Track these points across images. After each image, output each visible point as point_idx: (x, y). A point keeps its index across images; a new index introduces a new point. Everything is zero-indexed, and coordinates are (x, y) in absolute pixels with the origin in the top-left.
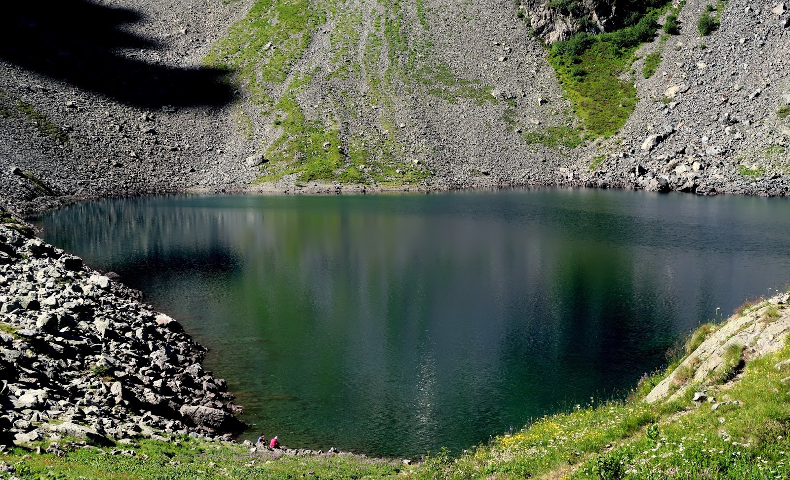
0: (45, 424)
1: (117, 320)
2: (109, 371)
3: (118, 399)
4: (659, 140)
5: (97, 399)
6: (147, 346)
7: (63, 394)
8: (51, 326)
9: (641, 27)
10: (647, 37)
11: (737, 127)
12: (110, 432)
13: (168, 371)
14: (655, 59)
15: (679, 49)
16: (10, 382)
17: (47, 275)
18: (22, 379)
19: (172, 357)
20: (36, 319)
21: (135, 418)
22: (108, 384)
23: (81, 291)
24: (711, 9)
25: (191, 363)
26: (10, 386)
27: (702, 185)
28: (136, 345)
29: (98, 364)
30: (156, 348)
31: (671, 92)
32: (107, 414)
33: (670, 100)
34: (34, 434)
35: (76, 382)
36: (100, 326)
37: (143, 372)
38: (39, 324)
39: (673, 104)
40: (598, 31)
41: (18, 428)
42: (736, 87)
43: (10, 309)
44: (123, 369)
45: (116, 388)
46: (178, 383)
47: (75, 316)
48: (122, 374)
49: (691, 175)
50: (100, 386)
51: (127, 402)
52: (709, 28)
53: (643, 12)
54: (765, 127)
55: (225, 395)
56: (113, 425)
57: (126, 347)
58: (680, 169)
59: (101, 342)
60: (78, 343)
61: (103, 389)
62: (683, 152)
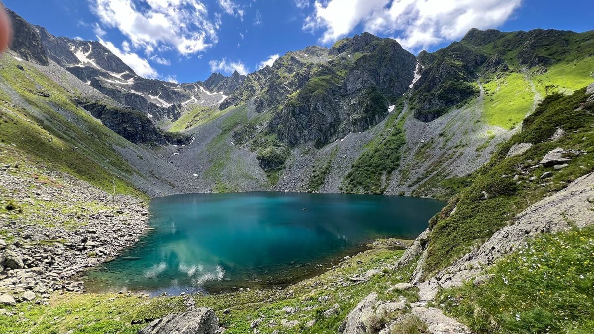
9: (279, 167)
10: (281, 169)
14: (282, 173)
15: (285, 171)
24: (291, 165)
31: (285, 177)
52: (290, 168)
53: (280, 165)
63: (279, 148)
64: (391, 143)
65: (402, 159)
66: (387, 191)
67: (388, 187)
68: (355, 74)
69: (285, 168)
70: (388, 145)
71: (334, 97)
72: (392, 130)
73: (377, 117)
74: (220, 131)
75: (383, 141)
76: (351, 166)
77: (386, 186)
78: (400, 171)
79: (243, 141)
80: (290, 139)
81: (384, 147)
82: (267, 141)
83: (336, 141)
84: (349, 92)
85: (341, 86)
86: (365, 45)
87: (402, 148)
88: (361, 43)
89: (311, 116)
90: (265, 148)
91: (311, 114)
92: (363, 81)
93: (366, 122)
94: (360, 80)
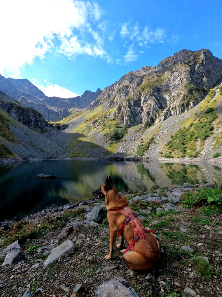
10: (119, 142)
14: (119, 144)
15: (122, 143)
24: (126, 139)
31: (120, 147)
39: (120, 149)
40: (113, 141)
53: (119, 139)
63: (119, 129)
64: (204, 118)
65: (216, 129)
66: (202, 154)
67: (203, 150)
68: (175, 75)
69: (122, 141)
70: (202, 120)
71: (159, 93)
72: (205, 110)
73: (191, 103)
74: (84, 121)
75: (198, 118)
76: (170, 137)
77: (201, 150)
78: (213, 138)
79: (96, 126)
80: (127, 122)
81: (199, 122)
82: (112, 125)
83: (160, 122)
84: (170, 88)
85: (164, 85)
86: (182, 58)
87: (214, 121)
88: (179, 57)
89: (142, 107)
90: (110, 129)
91: (142, 105)
92: (181, 79)
93: (183, 107)
94: (179, 78)
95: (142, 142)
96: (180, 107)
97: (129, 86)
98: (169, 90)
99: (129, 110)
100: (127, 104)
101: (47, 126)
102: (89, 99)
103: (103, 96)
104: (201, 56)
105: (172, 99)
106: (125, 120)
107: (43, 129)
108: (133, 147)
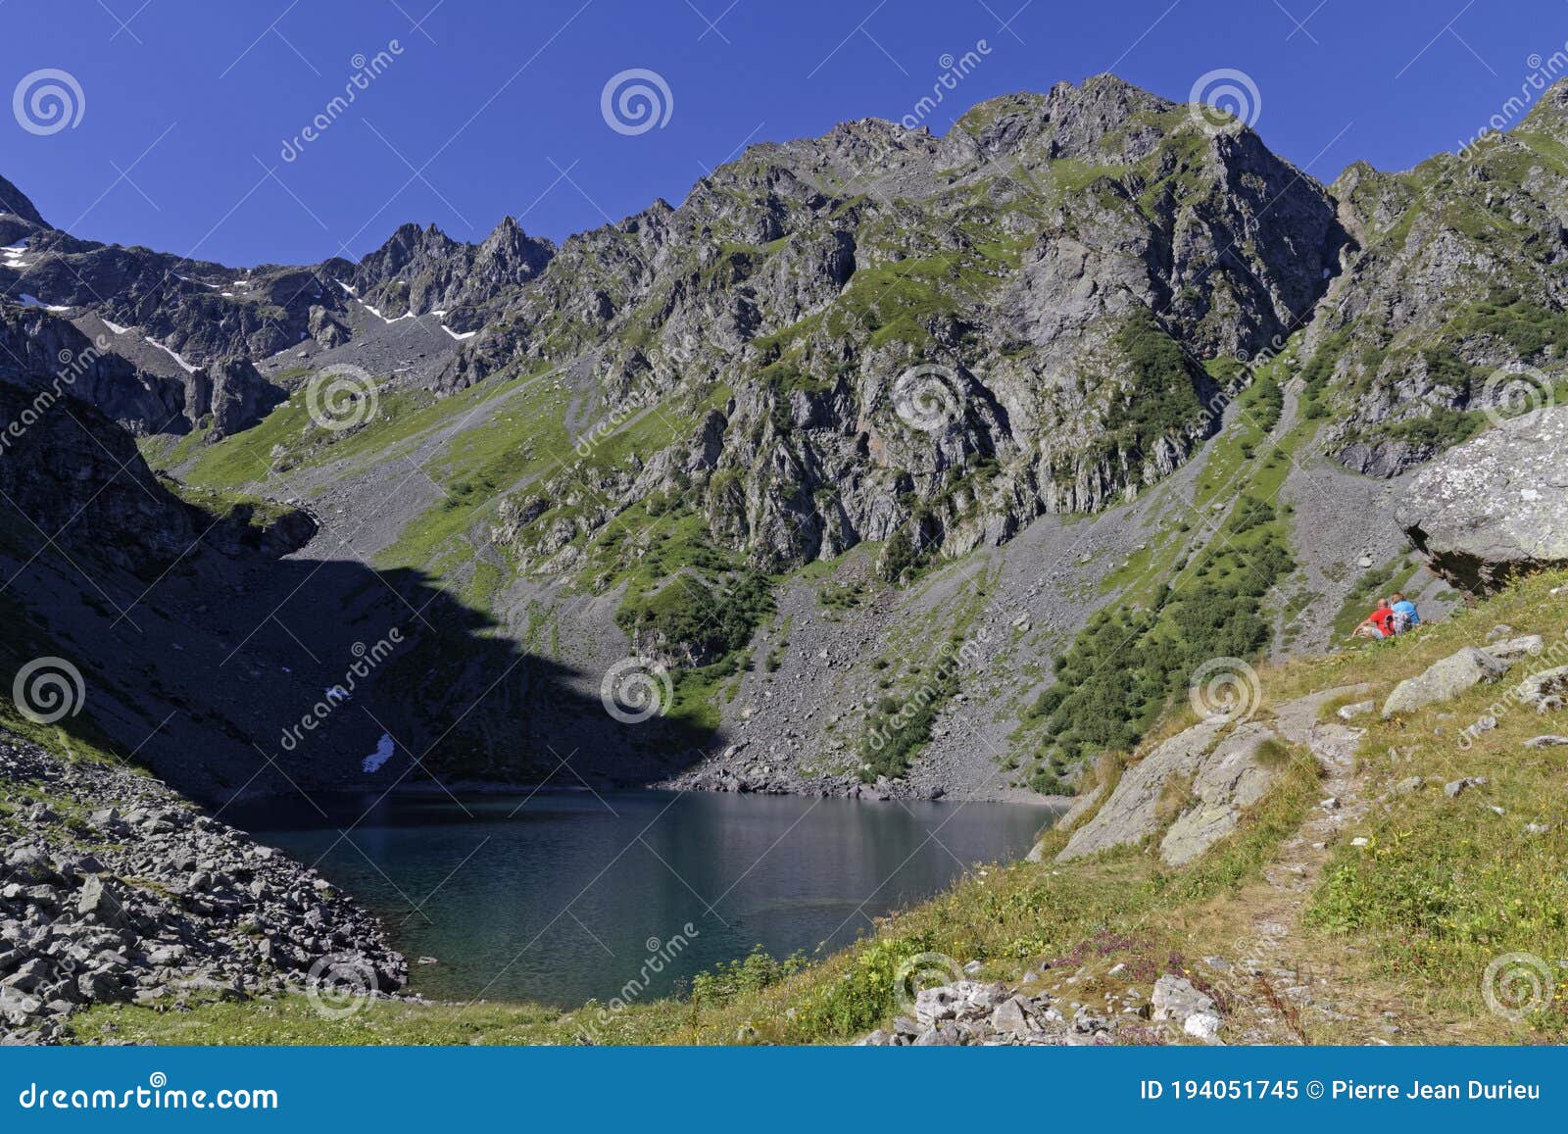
0: (176, 980)
1: (274, 884)
2: (258, 930)
3: (264, 957)
4: (739, 749)
5: (243, 956)
6: (301, 907)
7: (206, 951)
8: (203, 886)
9: (723, 665)
10: (729, 672)
11: (796, 740)
12: (249, 988)
13: (321, 930)
14: (734, 690)
15: (751, 682)
16: (146, 937)
17: (209, 843)
18: (161, 936)
19: (326, 919)
20: (188, 878)
21: (281, 976)
22: (256, 942)
23: (241, 856)
24: (775, 654)
25: (344, 923)
26: (144, 942)
27: (772, 784)
28: (291, 906)
29: (248, 922)
30: (310, 909)
31: (747, 713)
32: (252, 971)
33: (746, 719)
34: (160, 991)
35: (222, 940)
36: (256, 888)
37: (295, 931)
38: (191, 883)
39: (748, 722)
40: (691, 666)
41: (142, 985)
42: (795, 710)
43: (163, 870)
44: (275, 927)
45: (265, 946)
46: (330, 942)
47: (231, 878)
48: (273, 932)
49: (762, 776)
50: (247, 943)
51: (274, 960)
52: (774, 667)
53: (725, 654)
54: (817, 740)
55: (376, 953)
56: (254, 981)
57: (280, 908)
58: (755, 772)
59: (255, 901)
60: (230, 902)
61: (251, 946)
62: (756, 759)
63: (722, 577)
64: (1227, 563)
65: (1278, 640)
68: (1063, 254)
69: (749, 667)
70: (1213, 574)
72: (1232, 507)
73: (1159, 448)
74: (444, 494)
75: (1192, 557)
76: (1051, 664)
79: (552, 543)
80: (770, 535)
81: (1199, 581)
82: (666, 545)
83: (980, 551)
84: (1033, 334)
85: (998, 309)
86: (1100, 132)
87: (1274, 589)
88: (1082, 121)
89: (866, 437)
90: (656, 575)
91: (862, 426)
92: (1095, 287)
93: (1114, 468)
94: (1085, 283)
95: (886, 686)
96: (1096, 467)
97: (760, 260)
98: (1029, 343)
99: (783, 452)
100: (766, 405)
101: (172, 528)
102: (428, 291)
103: (559, 297)
104: (1204, 158)
105: (1048, 407)
106: (759, 517)
107: (146, 548)
108: (834, 718)
